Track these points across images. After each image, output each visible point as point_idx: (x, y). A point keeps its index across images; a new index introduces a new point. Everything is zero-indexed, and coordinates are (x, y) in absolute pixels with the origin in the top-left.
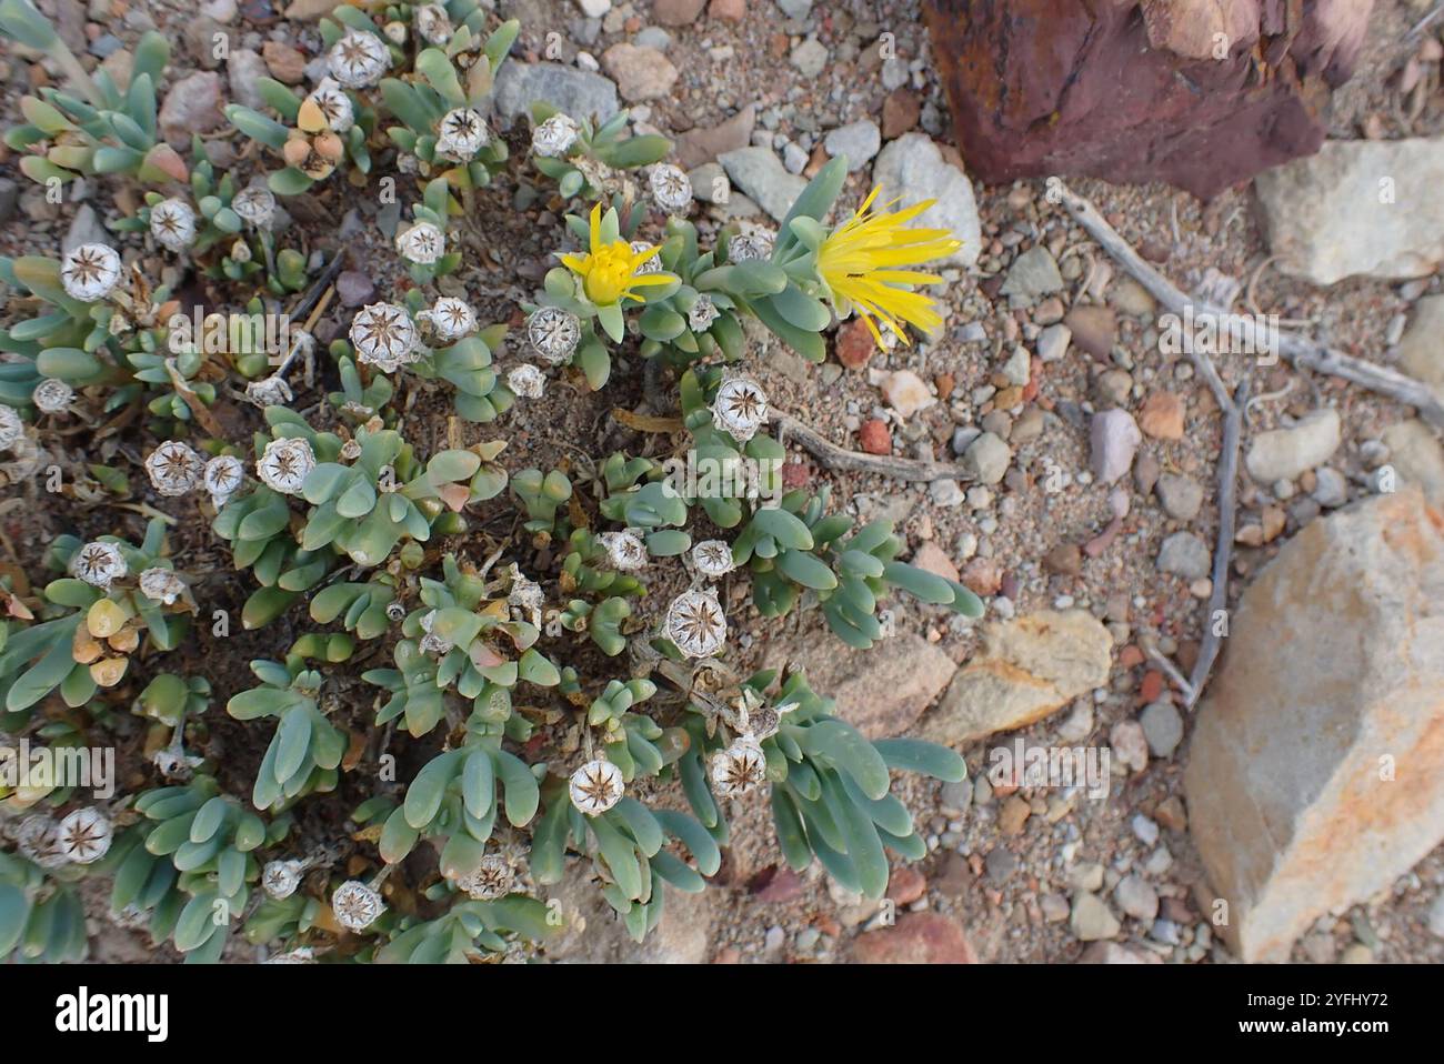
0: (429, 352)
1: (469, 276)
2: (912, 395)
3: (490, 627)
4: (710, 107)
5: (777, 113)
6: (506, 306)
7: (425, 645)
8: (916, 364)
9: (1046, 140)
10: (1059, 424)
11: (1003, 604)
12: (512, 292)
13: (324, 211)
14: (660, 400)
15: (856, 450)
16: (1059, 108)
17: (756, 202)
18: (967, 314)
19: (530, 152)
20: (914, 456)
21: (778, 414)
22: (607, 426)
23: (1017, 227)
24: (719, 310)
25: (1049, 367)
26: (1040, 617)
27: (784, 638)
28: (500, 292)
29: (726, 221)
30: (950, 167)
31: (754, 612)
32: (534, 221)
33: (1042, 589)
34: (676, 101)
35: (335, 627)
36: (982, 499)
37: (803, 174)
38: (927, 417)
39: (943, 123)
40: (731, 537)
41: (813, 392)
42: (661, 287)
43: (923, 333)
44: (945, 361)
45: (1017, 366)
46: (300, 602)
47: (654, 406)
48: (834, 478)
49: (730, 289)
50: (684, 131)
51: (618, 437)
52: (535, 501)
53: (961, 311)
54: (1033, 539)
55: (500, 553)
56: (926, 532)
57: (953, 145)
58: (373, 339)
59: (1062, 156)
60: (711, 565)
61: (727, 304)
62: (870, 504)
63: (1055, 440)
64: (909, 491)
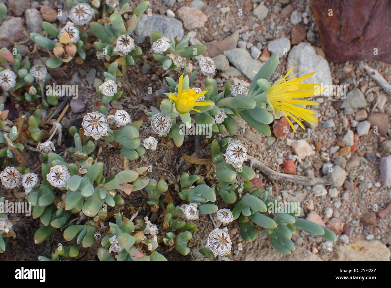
0: (112, 131)
1: (124, 100)
2: (305, 149)
3: (139, 242)
4: (220, 32)
5: (248, 34)
6: (139, 112)
7: (111, 250)
8: (306, 137)
9: (358, 46)
10: (367, 162)
11: (345, 238)
12: (142, 107)
13: (65, 74)
14: (202, 151)
15: (282, 172)
16: (364, 34)
17: (240, 70)
18: (327, 116)
19: (151, 51)
20: (306, 175)
21: (250, 157)
22: (180, 162)
23: (347, 80)
24: (227, 115)
25: (361, 138)
26: (360, 243)
27: (252, 251)
28: (137, 107)
29: (227, 78)
30: (319, 56)
31: (240, 240)
32: (150, 78)
33: (361, 232)
34: (207, 29)
35: (73, 243)
36: (335, 193)
37: (259, 59)
38: (311, 159)
39: (316, 38)
40: (231, 207)
41: (264, 149)
42: (207, 107)
43: (309, 124)
44: (318, 135)
45: (348, 138)
46: (59, 232)
47: (199, 154)
48: (273, 184)
49: (232, 107)
50: (210, 41)
51: (184, 166)
52: (152, 192)
53: (325, 115)
54: (356, 211)
55: (137, 214)
56: (311, 207)
57: (320, 47)
58: (91, 126)
59: (366, 53)
60: (224, 219)
61: (230, 112)
62: (288, 195)
63: (365, 168)
64: (304, 190)
